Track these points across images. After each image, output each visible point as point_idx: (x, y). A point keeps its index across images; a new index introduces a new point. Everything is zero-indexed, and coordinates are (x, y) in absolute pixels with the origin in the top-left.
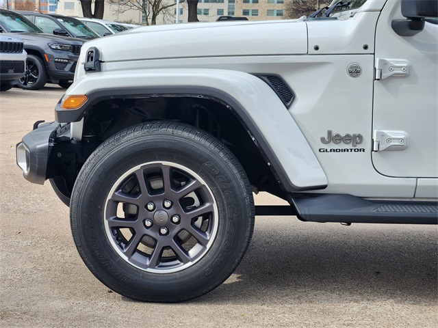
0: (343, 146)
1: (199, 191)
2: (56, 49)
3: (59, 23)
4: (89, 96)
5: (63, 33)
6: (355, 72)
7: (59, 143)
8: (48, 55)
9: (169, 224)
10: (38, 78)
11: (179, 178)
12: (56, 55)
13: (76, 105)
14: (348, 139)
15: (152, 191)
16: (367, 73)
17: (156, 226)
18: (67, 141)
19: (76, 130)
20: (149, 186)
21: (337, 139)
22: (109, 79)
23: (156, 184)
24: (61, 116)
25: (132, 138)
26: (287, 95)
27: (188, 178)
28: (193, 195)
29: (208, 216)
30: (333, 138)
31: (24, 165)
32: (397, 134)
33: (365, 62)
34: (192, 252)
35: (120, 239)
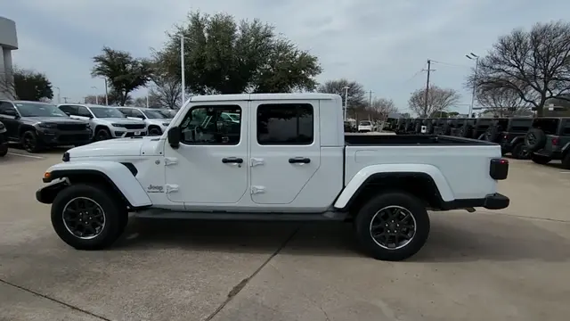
0: (156, 190)
6: (158, 162)
9: (88, 221)
14: (158, 188)
17: (83, 221)
21: (154, 188)
26: (134, 171)
28: (98, 209)
32: (174, 186)
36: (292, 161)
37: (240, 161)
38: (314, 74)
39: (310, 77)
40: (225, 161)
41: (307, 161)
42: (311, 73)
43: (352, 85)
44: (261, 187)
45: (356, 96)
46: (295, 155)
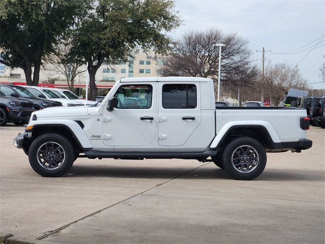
0: (96, 138)
1: (61, 149)
2: (13, 105)
3: (14, 90)
4: (34, 126)
5: (16, 95)
6: (98, 120)
7: (26, 138)
8: (9, 108)
9: (53, 157)
10: (3, 120)
11: (56, 146)
12: (13, 108)
13: (30, 128)
14: (98, 136)
15: (49, 149)
16: (101, 120)
17: (50, 158)
18: (28, 138)
19: (30, 134)
20: (48, 148)
21: (95, 136)
22: (39, 122)
23: (50, 148)
24: (27, 131)
25: (44, 136)
26: (82, 126)
27: (58, 146)
28: (59, 150)
29: (63, 155)
30: (93, 136)
31: (16, 144)
32: (109, 135)
33: (101, 118)
34: (59, 165)
35: (41, 161)
36: (184, 119)
37: (152, 119)
38: (168, 28)
39: (163, 32)
40: (142, 119)
41: (193, 119)
42: (164, 25)
43: (228, 41)
44: (165, 135)
45: (236, 58)
46: (185, 115)
